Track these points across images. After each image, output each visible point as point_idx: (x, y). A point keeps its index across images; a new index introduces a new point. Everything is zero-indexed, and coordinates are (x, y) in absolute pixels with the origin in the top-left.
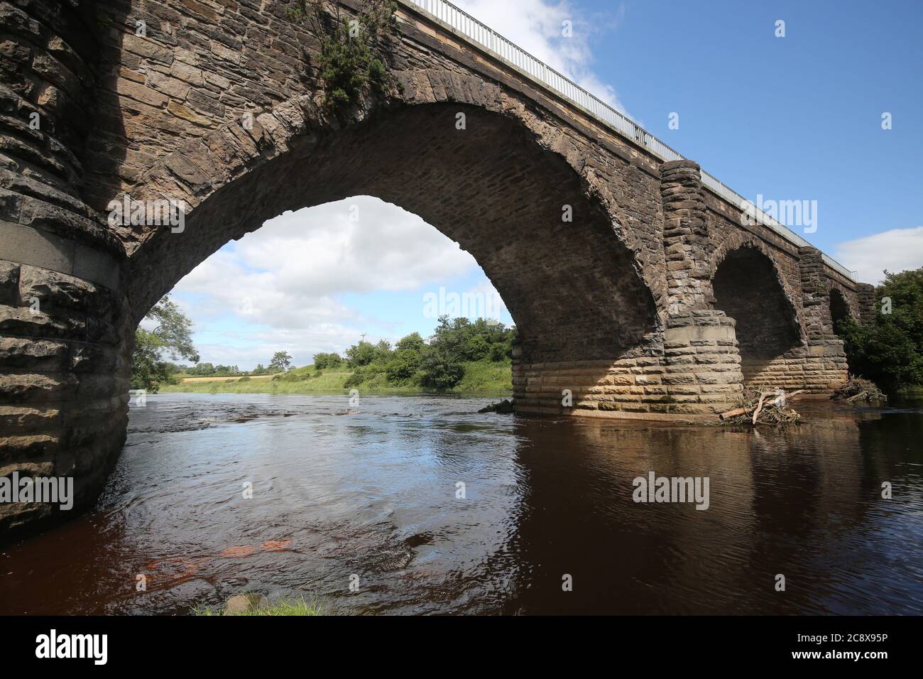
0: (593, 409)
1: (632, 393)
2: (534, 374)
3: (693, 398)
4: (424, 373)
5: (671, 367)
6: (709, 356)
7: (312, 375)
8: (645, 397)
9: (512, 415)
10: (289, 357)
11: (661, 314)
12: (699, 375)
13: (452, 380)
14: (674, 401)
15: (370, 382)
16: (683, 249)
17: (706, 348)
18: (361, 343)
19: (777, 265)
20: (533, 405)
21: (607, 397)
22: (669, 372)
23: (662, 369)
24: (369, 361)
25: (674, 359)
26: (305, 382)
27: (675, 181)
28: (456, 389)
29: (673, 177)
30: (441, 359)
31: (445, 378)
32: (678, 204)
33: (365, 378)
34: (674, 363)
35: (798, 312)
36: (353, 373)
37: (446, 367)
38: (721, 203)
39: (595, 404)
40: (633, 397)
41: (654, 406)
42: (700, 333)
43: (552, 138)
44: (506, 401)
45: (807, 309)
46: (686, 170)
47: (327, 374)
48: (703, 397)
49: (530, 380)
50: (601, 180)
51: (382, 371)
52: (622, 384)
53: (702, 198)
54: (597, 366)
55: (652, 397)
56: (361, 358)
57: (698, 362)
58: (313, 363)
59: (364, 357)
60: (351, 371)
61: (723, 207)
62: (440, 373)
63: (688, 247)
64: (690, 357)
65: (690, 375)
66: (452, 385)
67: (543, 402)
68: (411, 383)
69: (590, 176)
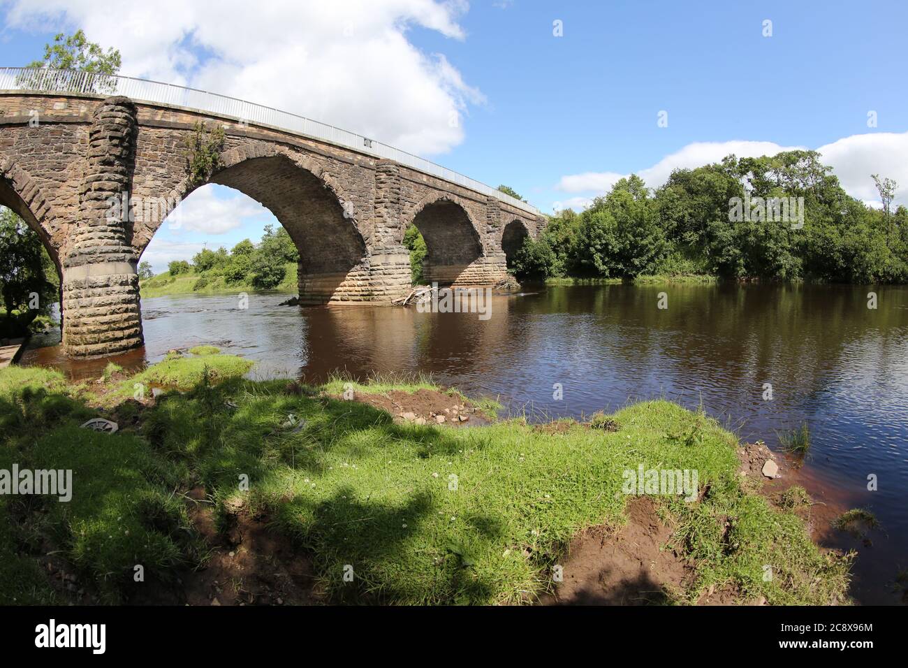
0: (338, 300)
1: (356, 291)
2: (309, 280)
3: (382, 293)
4: (254, 275)
5: (372, 277)
6: (390, 271)
7: (169, 280)
8: (361, 293)
9: (298, 306)
10: (150, 266)
11: (369, 248)
12: (385, 281)
13: (276, 280)
14: (373, 295)
15: (213, 284)
16: (383, 211)
17: (389, 267)
18: (204, 251)
19: (466, 209)
20: (308, 300)
21: (344, 293)
22: (372, 279)
23: (369, 278)
24: (211, 266)
25: (374, 272)
26: (165, 287)
27: (383, 172)
28: (279, 287)
29: (381, 170)
30: (267, 263)
31: (271, 278)
32: (382, 185)
33: (209, 281)
34: (374, 275)
35: (481, 237)
36: (199, 278)
37: (271, 270)
38: (424, 176)
39: (339, 298)
40: (356, 293)
41: (365, 297)
42: (386, 258)
43: (303, 160)
44: (295, 298)
45: (488, 235)
46: (389, 166)
47: (180, 280)
48: (386, 293)
49: (307, 284)
50: (333, 178)
51: (221, 275)
52: (351, 286)
53: (398, 182)
54: (340, 276)
55: (364, 293)
56: (205, 264)
57: (385, 274)
58: (168, 270)
59: (207, 263)
60: (197, 276)
61: (425, 179)
62: (266, 275)
63: (386, 210)
64: (381, 272)
65: (381, 281)
66: (276, 283)
67: (314, 298)
68: (244, 284)
69: (327, 178)
